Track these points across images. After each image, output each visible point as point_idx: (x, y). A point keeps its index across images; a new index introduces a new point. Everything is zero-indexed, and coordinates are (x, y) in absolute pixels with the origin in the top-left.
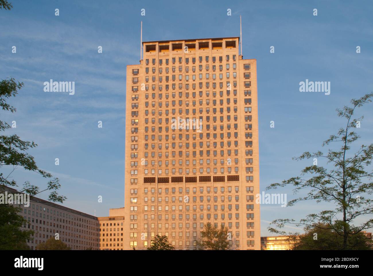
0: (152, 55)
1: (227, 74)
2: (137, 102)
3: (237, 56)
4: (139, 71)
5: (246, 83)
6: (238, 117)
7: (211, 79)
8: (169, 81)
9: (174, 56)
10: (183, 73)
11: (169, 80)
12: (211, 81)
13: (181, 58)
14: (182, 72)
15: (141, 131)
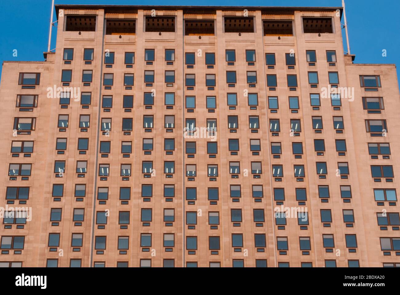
0: (83, 40)
1: (313, 97)
2: (28, 160)
3: (340, 53)
4: (41, 79)
5: (372, 123)
6: (357, 215)
7: (264, 108)
8: (133, 110)
9: (150, 46)
10: (179, 88)
11: (134, 104)
12: (264, 114)
13: (173, 51)
14: (176, 86)
15: (35, 245)
